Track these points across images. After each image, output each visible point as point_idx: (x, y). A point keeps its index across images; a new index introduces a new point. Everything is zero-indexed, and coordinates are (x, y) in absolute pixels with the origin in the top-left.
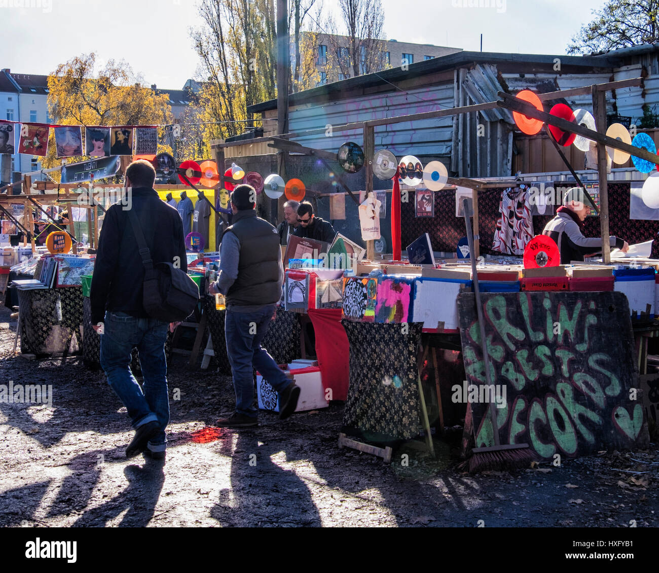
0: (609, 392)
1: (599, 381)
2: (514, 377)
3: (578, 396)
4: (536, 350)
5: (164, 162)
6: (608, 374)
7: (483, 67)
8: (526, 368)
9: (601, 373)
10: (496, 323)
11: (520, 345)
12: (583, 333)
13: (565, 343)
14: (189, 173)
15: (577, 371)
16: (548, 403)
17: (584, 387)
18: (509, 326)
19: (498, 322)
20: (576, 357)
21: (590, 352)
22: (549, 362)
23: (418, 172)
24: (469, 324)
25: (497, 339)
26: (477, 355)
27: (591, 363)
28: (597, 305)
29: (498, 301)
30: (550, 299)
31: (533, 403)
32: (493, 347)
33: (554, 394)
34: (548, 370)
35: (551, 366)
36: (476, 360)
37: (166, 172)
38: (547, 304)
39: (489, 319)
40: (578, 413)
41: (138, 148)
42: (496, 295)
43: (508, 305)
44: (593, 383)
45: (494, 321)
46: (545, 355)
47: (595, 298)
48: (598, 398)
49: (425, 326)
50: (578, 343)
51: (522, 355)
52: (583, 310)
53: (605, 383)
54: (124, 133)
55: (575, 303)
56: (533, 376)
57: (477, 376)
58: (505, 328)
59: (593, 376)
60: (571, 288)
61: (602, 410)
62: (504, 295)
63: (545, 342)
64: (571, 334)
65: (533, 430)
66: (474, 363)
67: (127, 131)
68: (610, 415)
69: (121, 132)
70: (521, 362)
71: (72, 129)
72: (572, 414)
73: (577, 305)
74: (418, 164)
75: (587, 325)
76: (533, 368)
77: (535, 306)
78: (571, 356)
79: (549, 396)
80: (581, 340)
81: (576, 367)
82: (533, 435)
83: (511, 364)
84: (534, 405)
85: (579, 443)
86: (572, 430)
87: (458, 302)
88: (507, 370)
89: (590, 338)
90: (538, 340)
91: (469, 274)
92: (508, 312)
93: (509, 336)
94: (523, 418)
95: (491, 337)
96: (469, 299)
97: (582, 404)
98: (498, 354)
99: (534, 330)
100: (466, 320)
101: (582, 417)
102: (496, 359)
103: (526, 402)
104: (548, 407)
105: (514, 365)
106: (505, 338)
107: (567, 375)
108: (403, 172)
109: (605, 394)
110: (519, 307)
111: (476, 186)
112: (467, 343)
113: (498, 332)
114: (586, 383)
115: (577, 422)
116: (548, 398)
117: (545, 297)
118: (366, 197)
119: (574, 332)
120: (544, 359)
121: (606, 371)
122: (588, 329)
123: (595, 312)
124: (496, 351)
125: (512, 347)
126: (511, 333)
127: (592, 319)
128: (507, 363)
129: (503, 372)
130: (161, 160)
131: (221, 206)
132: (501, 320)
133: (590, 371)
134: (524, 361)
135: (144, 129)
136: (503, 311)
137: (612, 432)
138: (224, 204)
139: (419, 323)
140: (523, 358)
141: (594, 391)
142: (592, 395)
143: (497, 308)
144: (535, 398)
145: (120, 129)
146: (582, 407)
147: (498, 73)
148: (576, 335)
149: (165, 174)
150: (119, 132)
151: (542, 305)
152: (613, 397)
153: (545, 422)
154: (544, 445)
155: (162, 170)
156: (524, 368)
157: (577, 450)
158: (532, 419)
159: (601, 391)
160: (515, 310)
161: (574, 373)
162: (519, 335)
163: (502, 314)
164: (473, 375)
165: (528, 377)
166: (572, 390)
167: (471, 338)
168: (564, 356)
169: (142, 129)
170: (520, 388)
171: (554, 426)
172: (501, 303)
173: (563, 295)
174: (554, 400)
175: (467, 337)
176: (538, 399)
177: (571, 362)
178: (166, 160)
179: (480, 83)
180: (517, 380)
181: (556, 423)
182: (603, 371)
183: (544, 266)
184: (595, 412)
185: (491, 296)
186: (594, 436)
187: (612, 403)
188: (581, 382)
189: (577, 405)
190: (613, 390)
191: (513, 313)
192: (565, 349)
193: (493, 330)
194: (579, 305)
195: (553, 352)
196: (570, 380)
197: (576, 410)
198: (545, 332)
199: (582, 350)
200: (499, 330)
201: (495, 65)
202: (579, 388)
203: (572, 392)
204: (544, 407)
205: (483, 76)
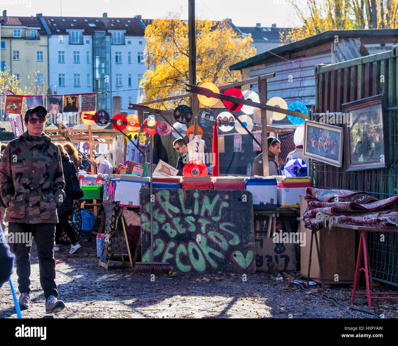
0: (231, 242)
1: (225, 237)
2: (170, 231)
3: (210, 243)
4: (186, 218)
5: (102, 116)
6: (232, 233)
7: (354, 41)
8: (178, 227)
9: (228, 232)
10: (162, 204)
11: (175, 215)
12: (218, 211)
13: (206, 216)
14: (119, 123)
15: (210, 230)
16: (189, 245)
17: (214, 239)
18: (170, 205)
19: (163, 203)
20: (212, 223)
21: (221, 221)
22: (193, 225)
23: (231, 122)
24: (146, 203)
25: (162, 211)
26: (148, 218)
27: (221, 226)
28: (230, 197)
29: (164, 193)
30: (198, 193)
31: (180, 244)
32: (158, 215)
33: (194, 241)
34: (192, 229)
35: (194, 227)
36: (147, 221)
37: (103, 122)
38: (196, 195)
39: (158, 201)
40: (208, 251)
41: (82, 108)
42: (164, 189)
43: (171, 195)
44: (221, 237)
45: (161, 202)
46: (191, 221)
47: (229, 193)
48: (223, 245)
49: (120, 203)
50: (214, 216)
51: (176, 221)
52: (220, 199)
53: (229, 238)
54: (73, 98)
55: (214, 196)
56: (182, 231)
57: (147, 229)
58: (167, 206)
59: (221, 234)
60: (215, 188)
61: (225, 252)
62: (168, 190)
63: (192, 215)
64: (210, 212)
65: (178, 258)
66: (146, 222)
67: (75, 97)
68: (230, 255)
69: (70, 98)
70: (175, 224)
71: (37, 98)
72: (204, 252)
73: (216, 197)
74: (231, 117)
75: (221, 207)
76: (183, 227)
77: (189, 196)
78: (208, 222)
79: (191, 242)
80: (216, 215)
81: (210, 228)
82: (177, 260)
83: (168, 225)
84: (180, 245)
85: (206, 267)
86: (203, 260)
87: (140, 192)
88: (166, 227)
89: (222, 214)
90: (188, 213)
91: (149, 179)
92: (170, 199)
93: (170, 211)
94: (173, 251)
95: (158, 210)
96: (147, 191)
97: (212, 247)
98: (162, 218)
99: (186, 208)
100: (144, 201)
101: (211, 254)
102: (160, 221)
103: (175, 244)
104: (189, 248)
105: (171, 224)
106: (167, 211)
107: (204, 232)
108: (220, 122)
109: (228, 243)
110: (178, 196)
111: (275, 131)
112: (143, 213)
113: (162, 208)
114: (217, 237)
115: (207, 256)
116: (190, 243)
117: (195, 192)
118: (193, 138)
119: (212, 210)
120: (190, 223)
121: (230, 232)
122: (222, 210)
123: (228, 201)
124: (160, 217)
125: (171, 216)
126: (171, 209)
127: (225, 204)
128: (166, 223)
129: (163, 228)
130: (100, 114)
131: (140, 143)
132: (165, 202)
133: (220, 231)
134: (177, 224)
135: (87, 95)
136: (167, 198)
137: (230, 263)
138: (143, 142)
139: (117, 202)
140: (177, 222)
141: (221, 241)
142: (220, 243)
143: (164, 196)
144: (181, 242)
145: (70, 96)
146: (212, 249)
147: (361, 44)
148: (213, 212)
149: (103, 124)
150: (69, 98)
151: (193, 196)
152: (233, 246)
153: (186, 254)
154: (184, 266)
155: (100, 120)
156: (177, 227)
157: (205, 270)
158: (178, 252)
159: (226, 242)
160: (175, 197)
161: (209, 231)
162: (176, 210)
163: (166, 199)
164: (145, 228)
165: (179, 231)
166: (206, 240)
167: (146, 210)
168: (204, 222)
169: (85, 95)
170: (173, 236)
171: (192, 257)
172: (167, 194)
173: (207, 191)
174: (194, 244)
175: (144, 209)
176: (184, 243)
177: (208, 226)
178: (103, 114)
179: (344, 53)
180: (171, 232)
181: (193, 255)
182: (229, 231)
183: (197, 176)
184: (220, 252)
185: (160, 190)
186: (218, 264)
187: (232, 249)
188: (213, 236)
189: (208, 248)
190: (234, 242)
191: (173, 199)
192: (205, 219)
193: (160, 207)
194: (217, 197)
195: (197, 220)
196: (206, 234)
197: (207, 250)
198: (193, 210)
199: (216, 220)
200: (163, 207)
201: (359, 39)
202: (211, 239)
203: (206, 241)
204: (187, 247)
205: (346, 47)
